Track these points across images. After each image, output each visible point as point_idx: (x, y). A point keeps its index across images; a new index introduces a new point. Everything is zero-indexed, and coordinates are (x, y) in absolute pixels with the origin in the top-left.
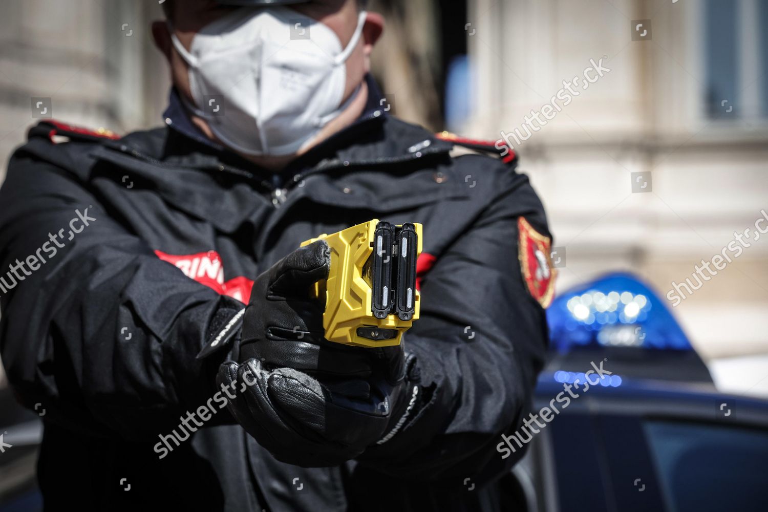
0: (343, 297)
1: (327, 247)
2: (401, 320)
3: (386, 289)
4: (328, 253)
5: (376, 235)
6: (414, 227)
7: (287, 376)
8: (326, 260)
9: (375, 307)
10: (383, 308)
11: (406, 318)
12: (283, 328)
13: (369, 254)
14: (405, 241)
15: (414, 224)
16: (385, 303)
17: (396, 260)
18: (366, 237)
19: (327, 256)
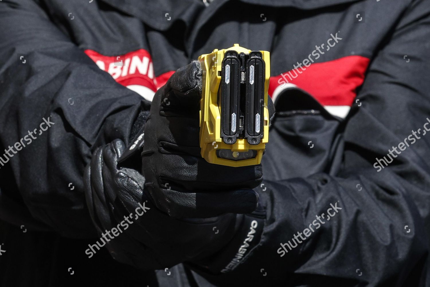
0: (206, 120)
1: (198, 70)
2: (250, 144)
3: (234, 115)
4: (198, 75)
5: (224, 63)
6: (261, 55)
7: (130, 176)
8: (197, 82)
9: (224, 133)
10: (231, 134)
11: (254, 143)
12: (171, 142)
13: (218, 82)
14: (252, 68)
15: (262, 51)
16: (234, 130)
17: (244, 87)
18: (215, 67)
19: (198, 79)
